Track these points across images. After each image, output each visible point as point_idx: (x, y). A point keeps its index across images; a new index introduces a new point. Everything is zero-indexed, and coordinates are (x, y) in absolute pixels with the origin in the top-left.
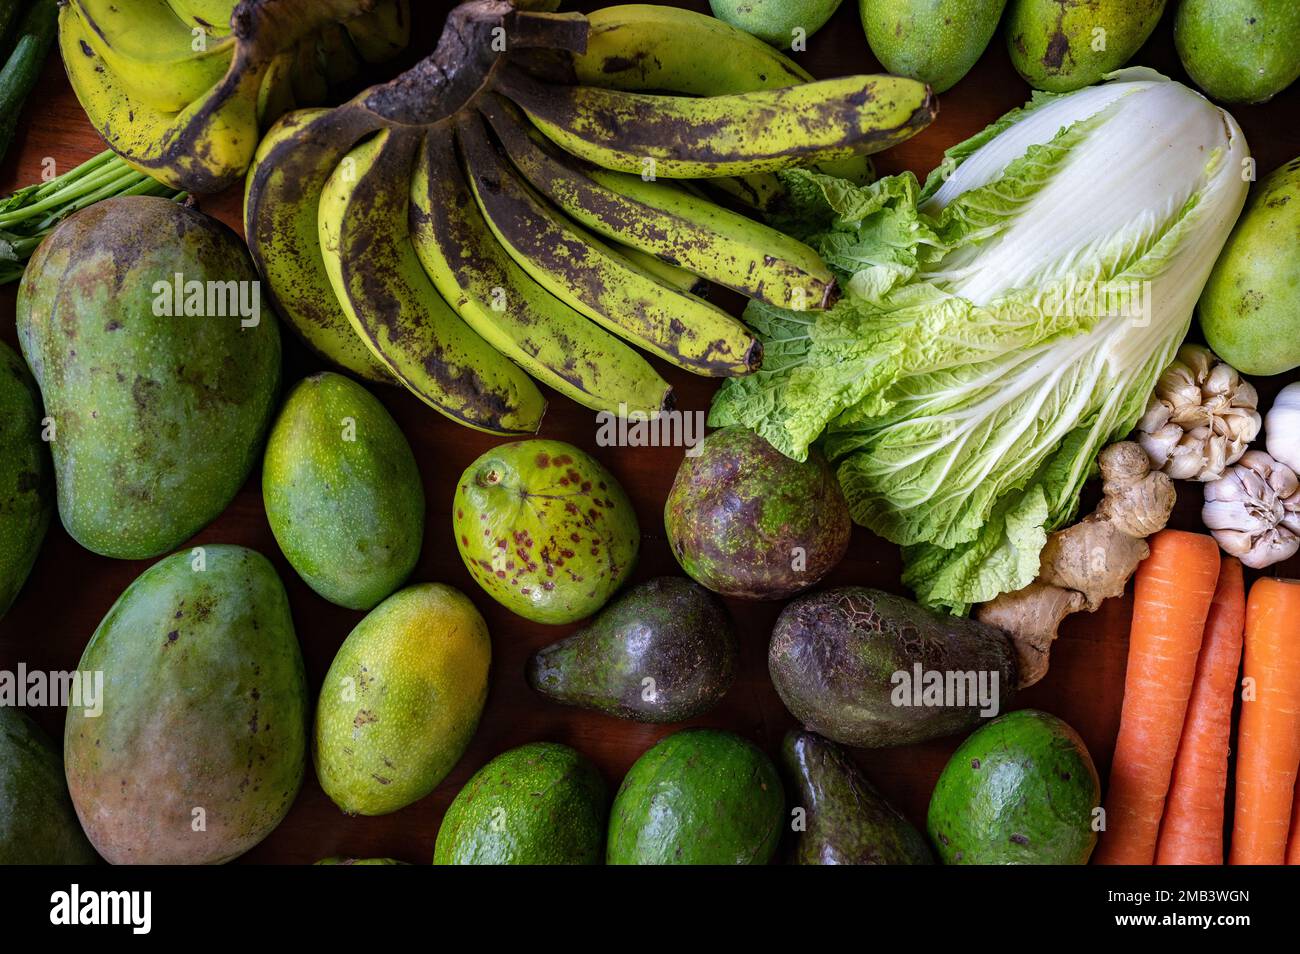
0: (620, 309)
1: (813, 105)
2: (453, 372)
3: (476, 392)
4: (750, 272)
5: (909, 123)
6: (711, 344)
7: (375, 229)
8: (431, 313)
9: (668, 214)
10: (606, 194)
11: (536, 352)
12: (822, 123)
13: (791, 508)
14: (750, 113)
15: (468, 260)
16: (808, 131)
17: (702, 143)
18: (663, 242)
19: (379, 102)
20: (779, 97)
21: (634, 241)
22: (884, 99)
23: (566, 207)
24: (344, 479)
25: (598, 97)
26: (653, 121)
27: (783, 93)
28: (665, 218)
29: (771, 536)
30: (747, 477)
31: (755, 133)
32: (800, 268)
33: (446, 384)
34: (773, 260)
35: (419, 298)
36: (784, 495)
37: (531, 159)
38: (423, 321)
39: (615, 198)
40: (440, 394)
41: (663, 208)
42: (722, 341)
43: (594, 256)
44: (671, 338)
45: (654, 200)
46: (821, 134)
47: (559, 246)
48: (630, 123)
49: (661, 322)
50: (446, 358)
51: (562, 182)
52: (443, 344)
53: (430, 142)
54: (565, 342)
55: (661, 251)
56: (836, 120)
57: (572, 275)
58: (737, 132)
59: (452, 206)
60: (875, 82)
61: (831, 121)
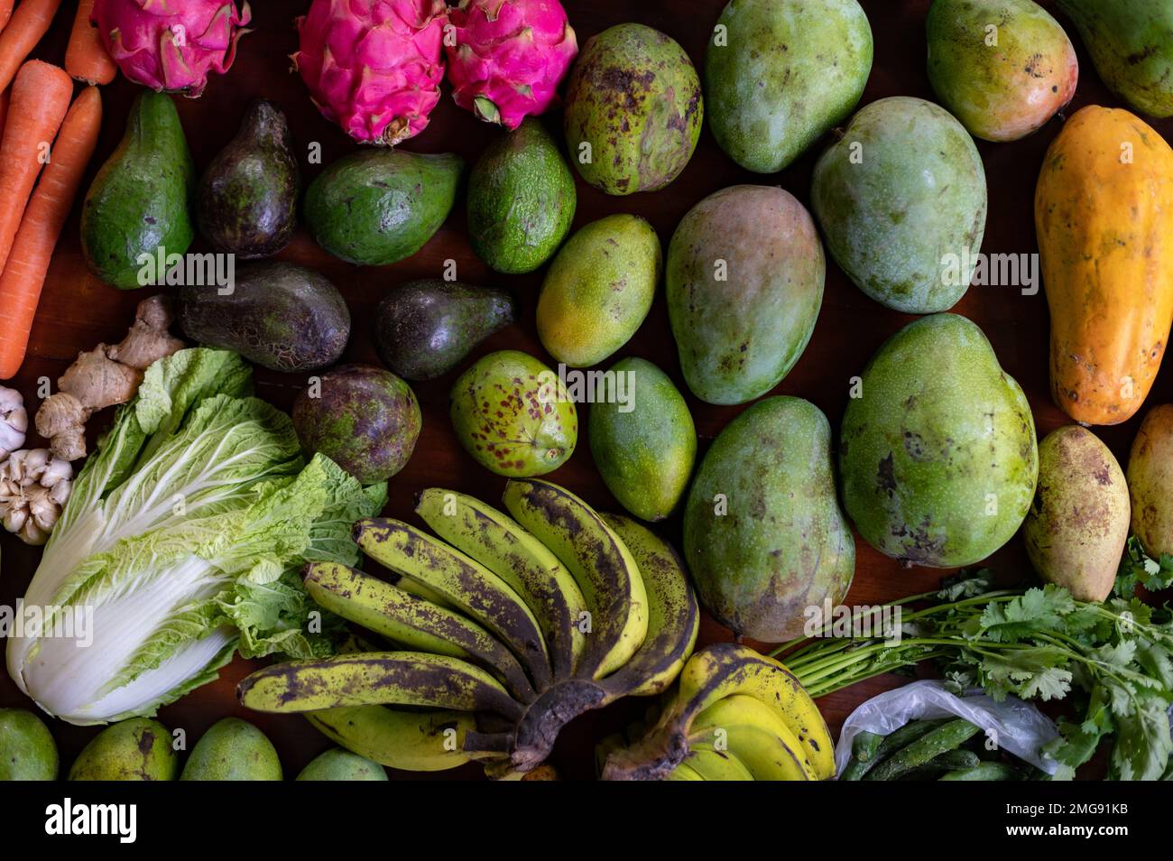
0: (448, 563)
1: (317, 694)
2: (563, 522)
3: (547, 508)
4: (360, 588)
5: (255, 680)
6: (386, 539)
7: (607, 616)
8: (577, 562)
9: (415, 627)
10: (457, 641)
11: (506, 535)
12: (312, 682)
13: (334, 431)
14: (359, 692)
15: (549, 597)
16: (321, 678)
17: (391, 672)
18: (420, 608)
19: (595, 695)
20: (339, 701)
21: (439, 610)
22: (271, 696)
23: (484, 634)
24: (635, 450)
25: (459, 703)
26: (424, 687)
27: (337, 704)
28: (417, 624)
29: (347, 412)
30: (363, 451)
31: (355, 678)
32: (326, 589)
33: (567, 514)
34: (344, 595)
35: (584, 572)
36: (339, 439)
37: (506, 663)
38: (581, 556)
39: (451, 639)
40: (571, 507)
41: (419, 632)
42: (379, 541)
43: (465, 600)
44: (413, 544)
45: (424, 638)
46: (312, 675)
47: (489, 607)
48: (438, 685)
49: (420, 555)
50: (567, 532)
51: (487, 649)
52: (568, 540)
53: (568, 671)
54: (487, 542)
55: (421, 603)
56: (303, 684)
57: (480, 587)
58: (368, 679)
59: (557, 632)
60: (276, 707)
61: (306, 683)
